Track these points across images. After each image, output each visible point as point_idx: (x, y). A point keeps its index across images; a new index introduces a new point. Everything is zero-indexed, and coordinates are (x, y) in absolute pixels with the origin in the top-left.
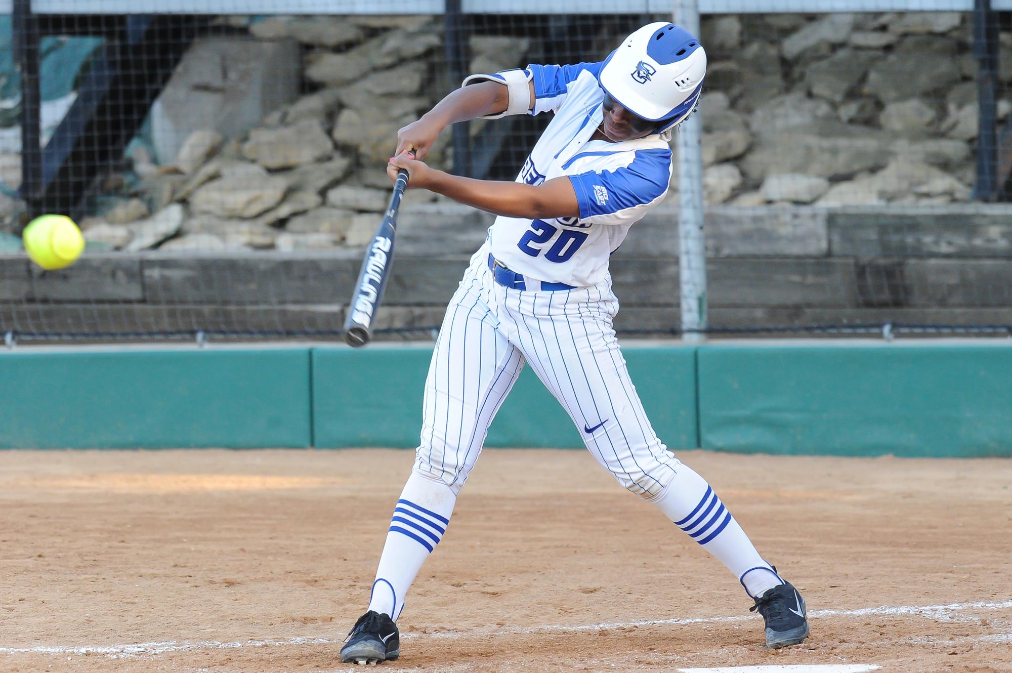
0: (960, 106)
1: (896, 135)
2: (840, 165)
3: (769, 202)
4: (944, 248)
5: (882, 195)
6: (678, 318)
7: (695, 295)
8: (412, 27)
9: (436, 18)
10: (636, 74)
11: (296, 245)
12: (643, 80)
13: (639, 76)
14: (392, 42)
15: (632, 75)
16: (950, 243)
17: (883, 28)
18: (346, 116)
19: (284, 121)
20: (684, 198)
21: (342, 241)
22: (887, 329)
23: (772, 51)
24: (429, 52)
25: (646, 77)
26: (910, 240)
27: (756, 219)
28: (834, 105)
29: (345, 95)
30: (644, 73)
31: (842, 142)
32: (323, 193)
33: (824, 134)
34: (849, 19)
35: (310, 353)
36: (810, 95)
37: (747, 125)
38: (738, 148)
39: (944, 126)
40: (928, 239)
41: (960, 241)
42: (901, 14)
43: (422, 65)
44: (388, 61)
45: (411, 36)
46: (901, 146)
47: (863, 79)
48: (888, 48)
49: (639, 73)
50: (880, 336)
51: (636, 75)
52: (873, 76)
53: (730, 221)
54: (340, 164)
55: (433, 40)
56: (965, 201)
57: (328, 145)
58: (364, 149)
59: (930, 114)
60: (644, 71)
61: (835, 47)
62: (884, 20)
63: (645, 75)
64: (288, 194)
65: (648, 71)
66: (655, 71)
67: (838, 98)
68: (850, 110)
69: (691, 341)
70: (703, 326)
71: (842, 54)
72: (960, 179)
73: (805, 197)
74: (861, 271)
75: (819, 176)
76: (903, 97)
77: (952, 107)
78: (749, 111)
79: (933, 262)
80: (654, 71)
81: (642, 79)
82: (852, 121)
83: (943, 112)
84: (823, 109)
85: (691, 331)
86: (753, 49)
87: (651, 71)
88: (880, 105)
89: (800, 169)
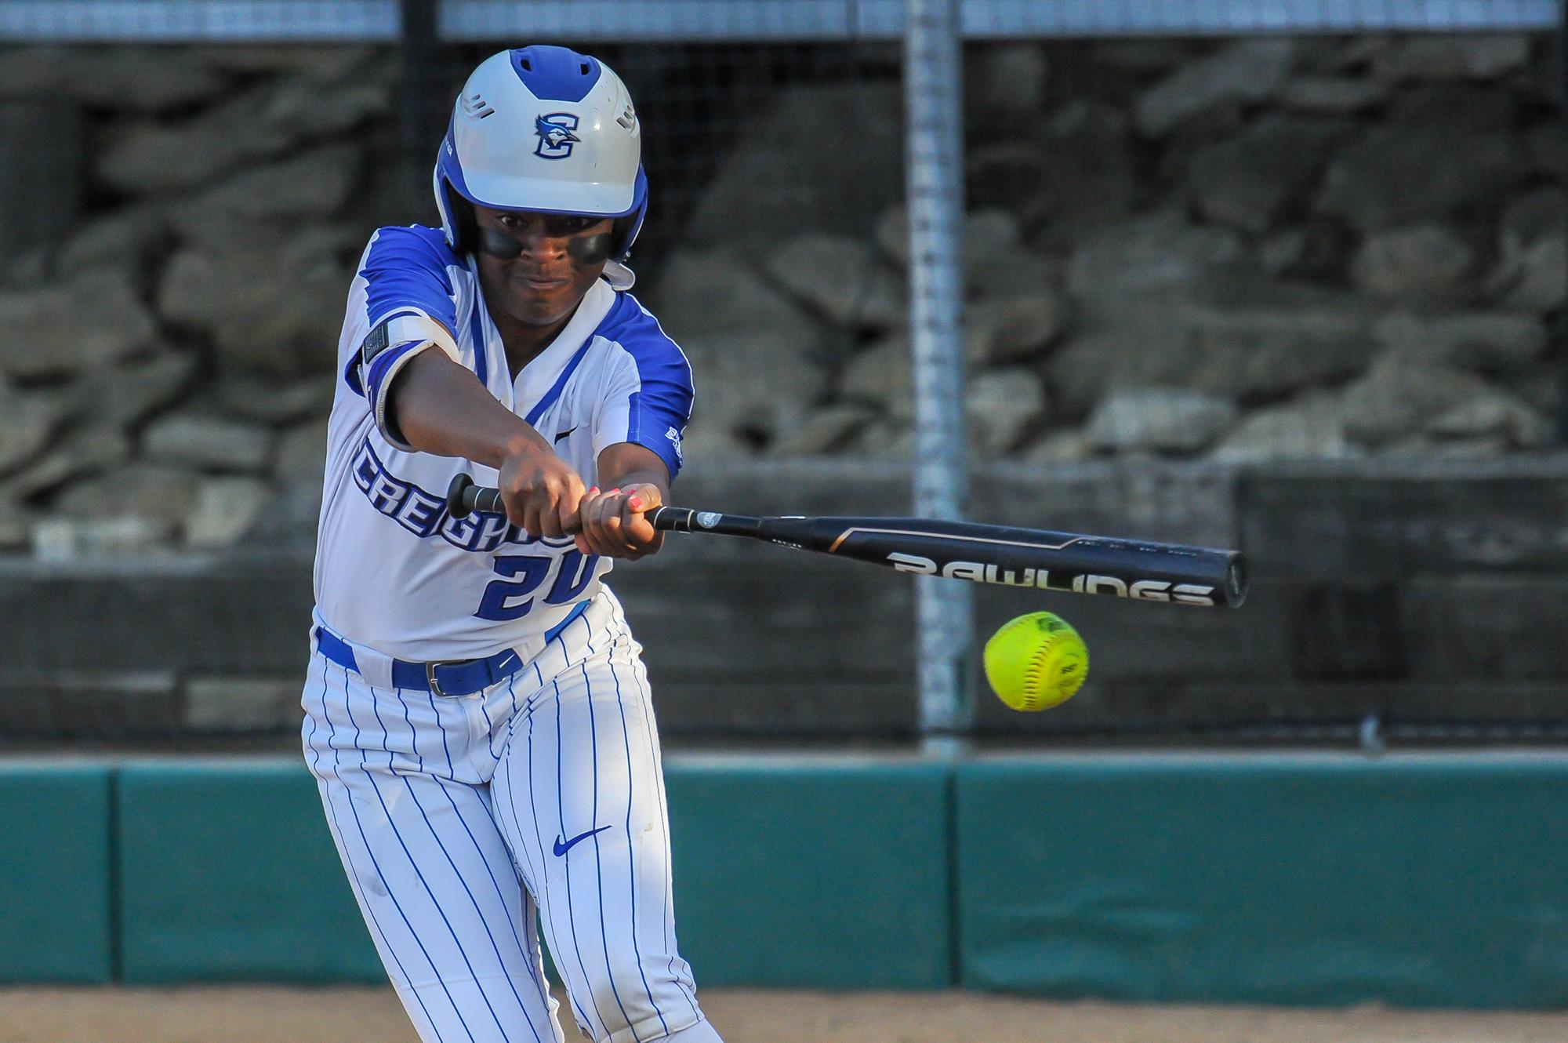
0: (1528, 239)
1: (1385, 304)
2: (1259, 369)
3: (1107, 451)
4: (1492, 551)
5: (1353, 435)
6: (910, 702)
7: (950, 651)
8: (328, 67)
9: (379, 50)
10: (545, 145)
11: (82, 545)
12: (564, 150)
13: (552, 147)
14: (286, 103)
15: (538, 153)
16: (1506, 541)
17: (1358, 70)
18: (186, 267)
19: (51, 275)
20: (930, 440)
21: (175, 536)
22: (1369, 729)
23: (1113, 122)
24: (365, 126)
25: (569, 139)
26: (1417, 531)
27: (1084, 488)
28: (1248, 238)
29: (184, 215)
30: (561, 135)
31: (1270, 321)
32: (136, 430)
33: (1229, 301)
34: (1281, 51)
35: (112, 781)
36: (1197, 217)
37: (1057, 283)
38: (1041, 333)
39: (1493, 282)
40: (1457, 535)
41: (1528, 536)
42: (1399, 37)
43: (349, 153)
44: (276, 142)
45: (328, 88)
46: (1400, 327)
47: (1315, 179)
48: (1371, 114)
49: (550, 142)
50: (1353, 743)
51: (545, 149)
52: (1337, 176)
53: (1024, 492)
54: (171, 368)
55: (370, 97)
56: (1537, 448)
57: (143, 328)
58: (227, 337)
59: (1461, 257)
60: (555, 130)
61: (1252, 110)
62: (1356, 52)
63: (563, 137)
64: (60, 433)
65: (564, 125)
66: (577, 119)
67: (1257, 222)
68: (1282, 251)
69: (939, 753)
70: (967, 720)
71: (1265, 128)
72: (1530, 401)
73: (1188, 439)
74: (1314, 600)
75: (1213, 393)
76: (1399, 222)
77: (1510, 243)
78: (1064, 250)
79: (1467, 583)
80: (574, 120)
81: (562, 147)
82: (1289, 273)
83: (1488, 253)
84: (1226, 248)
85: (940, 732)
86: (1071, 117)
87: (570, 122)
88: (1348, 239)
89: (1174, 379)
